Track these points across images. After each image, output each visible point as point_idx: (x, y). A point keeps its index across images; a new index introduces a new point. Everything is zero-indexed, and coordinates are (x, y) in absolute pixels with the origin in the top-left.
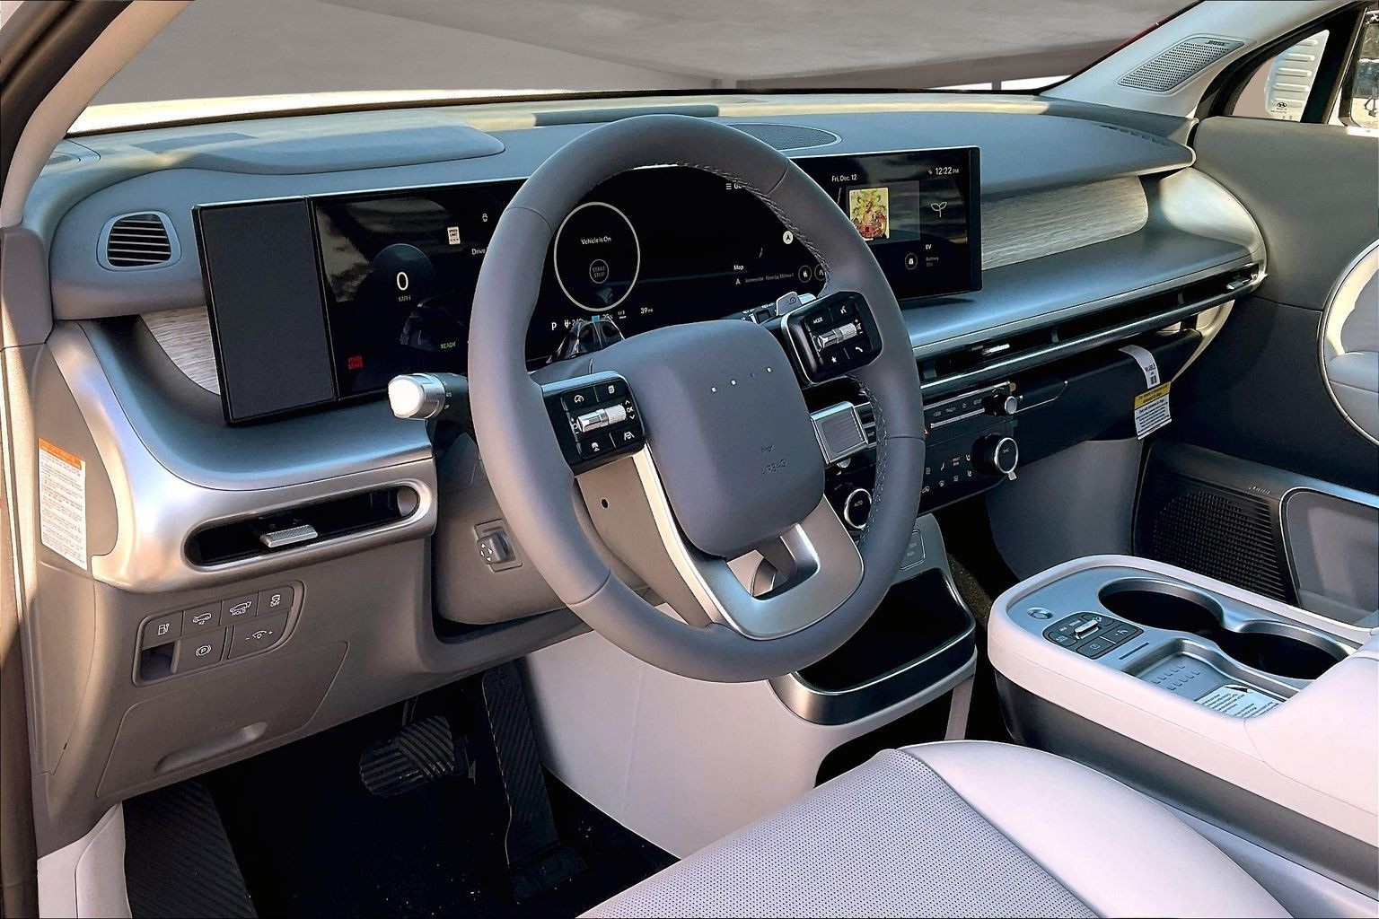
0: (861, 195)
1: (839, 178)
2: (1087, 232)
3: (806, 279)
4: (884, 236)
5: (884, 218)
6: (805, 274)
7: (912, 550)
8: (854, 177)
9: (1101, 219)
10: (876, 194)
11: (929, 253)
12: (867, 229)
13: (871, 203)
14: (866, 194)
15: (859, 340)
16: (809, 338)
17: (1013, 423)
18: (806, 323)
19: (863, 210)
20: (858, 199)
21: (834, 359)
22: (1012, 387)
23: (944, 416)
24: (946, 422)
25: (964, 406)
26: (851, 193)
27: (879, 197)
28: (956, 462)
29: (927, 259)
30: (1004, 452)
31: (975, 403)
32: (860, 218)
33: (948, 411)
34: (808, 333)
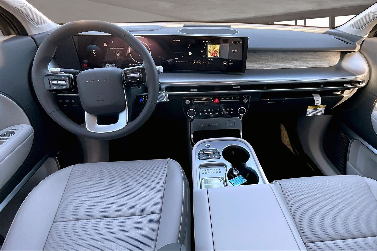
0: (212, 46)
1: (205, 41)
3: (195, 63)
4: (218, 56)
5: (218, 52)
6: (195, 62)
7: (232, 124)
8: (210, 42)
9: (316, 62)
11: (230, 62)
12: (213, 54)
13: (214, 48)
14: (213, 46)
15: (139, 78)
16: (125, 75)
17: (249, 105)
18: (125, 71)
19: (212, 50)
20: (211, 47)
21: (130, 81)
22: (250, 97)
23: (225, 99)
24: (226, 101)
25: (232, 98)
26: (209, 45)
27: (217, 47)
28: (228, 109)
29: (230, 63)
30: (241, 110)
31: (236, 98)
32: (211, 52)
33: (226, 98)
34: (125, 74)
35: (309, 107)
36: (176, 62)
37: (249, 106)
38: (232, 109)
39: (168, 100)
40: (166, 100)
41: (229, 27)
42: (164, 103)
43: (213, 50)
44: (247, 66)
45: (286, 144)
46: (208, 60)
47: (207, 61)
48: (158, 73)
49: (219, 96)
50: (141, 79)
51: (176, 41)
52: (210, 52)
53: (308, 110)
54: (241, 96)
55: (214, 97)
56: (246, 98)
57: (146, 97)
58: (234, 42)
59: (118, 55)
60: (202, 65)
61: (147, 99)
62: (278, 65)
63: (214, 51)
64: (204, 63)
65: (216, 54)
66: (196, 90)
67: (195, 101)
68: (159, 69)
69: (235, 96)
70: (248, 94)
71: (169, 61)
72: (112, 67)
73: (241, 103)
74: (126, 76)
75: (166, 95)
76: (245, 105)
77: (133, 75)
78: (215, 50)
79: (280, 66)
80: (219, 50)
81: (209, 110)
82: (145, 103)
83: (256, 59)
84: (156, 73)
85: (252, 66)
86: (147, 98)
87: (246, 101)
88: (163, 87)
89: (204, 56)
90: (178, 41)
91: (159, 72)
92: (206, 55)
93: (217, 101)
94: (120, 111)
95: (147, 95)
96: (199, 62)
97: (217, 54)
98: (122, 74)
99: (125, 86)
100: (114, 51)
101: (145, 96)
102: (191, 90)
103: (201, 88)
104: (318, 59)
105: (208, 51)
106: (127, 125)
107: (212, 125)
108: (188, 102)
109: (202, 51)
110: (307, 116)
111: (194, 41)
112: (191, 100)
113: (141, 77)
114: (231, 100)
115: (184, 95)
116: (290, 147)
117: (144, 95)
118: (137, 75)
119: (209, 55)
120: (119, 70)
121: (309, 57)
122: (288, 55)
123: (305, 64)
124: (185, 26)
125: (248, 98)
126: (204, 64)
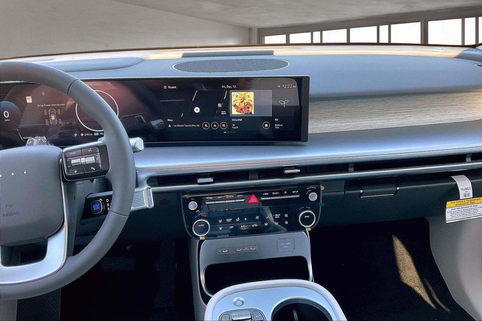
0: (239, 95)
1: (226, 87)
2: (434, 118)
4: (251, 113)
5: (251, 105)
6: (206, 126)
7: (287, 245)
9: (449, 112)
10: (247, 94)
11: (277, 123)
12: (241, 109)
13: (244, 99)
14: (241, 94)
15: (95, 164)
16: (66, 160)
17: (321, 204)
18: (67, 154)
19: (239, 101)
20: (237, 96)
21: (76, 172)
22: (322, 188)
23: (270, 195)
24: (272, 198)
25: (286, 192)
26: (233, 93)
27: (249, 96)
28: (277, 216)
29: (276, 125)
30: (306, 217)
31: (294, 192)
32: (237, 104)
33: (273, 193)
34: (66, 158)
35: (449, 204)
36: (170, 126)
37: (320, 208)
38: (286, 216)
39: (153, 205)
40: (148, 206)
41: (271, 53)
42: (145, 211)
43: (242, 102)
44: (310, 127)
45: (411, 284)
46: (233, 120)
47: (230, 123)
48: (134, 152)
49: (257, 191)
50: (99, 167)
51: (169, 87)
52: (235, 106)
53: (447, 210)
54: (303, 188)
55: (248, 191)
56: (313, 190)
57: (107, 200)
58: (281, 86)
59: (53, 117)
60: (220, 131)
61: (108, 205)
62: (373, 123)
63: (243, 105)
64: (224, 125)
65: (248, 108)
66: (210, 180)
67: (210, 202)
68: (135, 143)
69: (290, 188)
70: (317, 183)
71: (154, 123)
72: (41, 143)
73: (304, 201)
74: (68, 163)
75: (148, 195)
76: (314, 206)
77: (83, 160)
78: (245, 101)
79: (378, 124)
80: (253, 101)
81: (238, 220)
82: (106, 212)
83: (329, 112)
84: (130, 151)
85: (321, 126)
86: (108, 203)
87: (313, 197)
88: (143, 176)
89: (223, 113)
90: (173, 87)
91: (135, 150)
92: (228, 110)
93: (254, 199)
94: (52, 234)
95: (110, 197)
96: (215, 126)
97: (250, 109)
98: (60, 157)
99: (64, 181)
100: (45, 111)
101: (104, 198)
102: (200, 180)
103: (219, 176)
104: (452, 107)
105: (233, 104)
106: (64, 264)
107: (246, 249)
108: (193, 206)
109: (220, 105)
110: (447, 222)
111: (203, 87)
112: (200, 201)
113: (98, 164)
114: (282, 197)
115: (184, 192)
116: (421, 291)
117: (101, 197)
118: (90, 160)
119: (234, 112)
120: (55, 150)
121: (434, 105)
122: (391, 102)
123: (428, 117)
124: (185, 56)
125: (318, 191)
126: (224, 127)
